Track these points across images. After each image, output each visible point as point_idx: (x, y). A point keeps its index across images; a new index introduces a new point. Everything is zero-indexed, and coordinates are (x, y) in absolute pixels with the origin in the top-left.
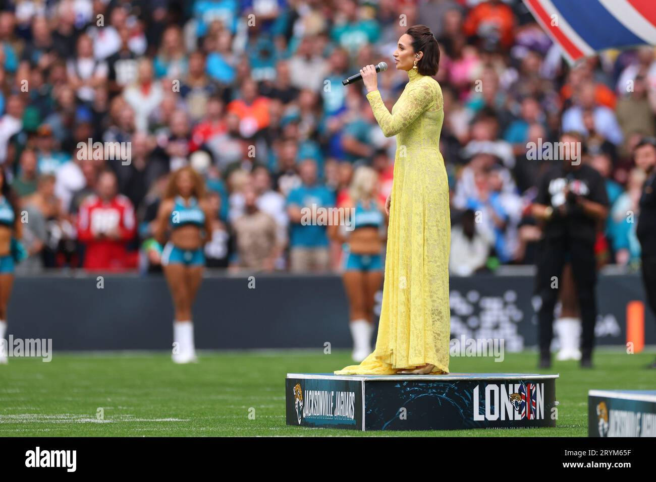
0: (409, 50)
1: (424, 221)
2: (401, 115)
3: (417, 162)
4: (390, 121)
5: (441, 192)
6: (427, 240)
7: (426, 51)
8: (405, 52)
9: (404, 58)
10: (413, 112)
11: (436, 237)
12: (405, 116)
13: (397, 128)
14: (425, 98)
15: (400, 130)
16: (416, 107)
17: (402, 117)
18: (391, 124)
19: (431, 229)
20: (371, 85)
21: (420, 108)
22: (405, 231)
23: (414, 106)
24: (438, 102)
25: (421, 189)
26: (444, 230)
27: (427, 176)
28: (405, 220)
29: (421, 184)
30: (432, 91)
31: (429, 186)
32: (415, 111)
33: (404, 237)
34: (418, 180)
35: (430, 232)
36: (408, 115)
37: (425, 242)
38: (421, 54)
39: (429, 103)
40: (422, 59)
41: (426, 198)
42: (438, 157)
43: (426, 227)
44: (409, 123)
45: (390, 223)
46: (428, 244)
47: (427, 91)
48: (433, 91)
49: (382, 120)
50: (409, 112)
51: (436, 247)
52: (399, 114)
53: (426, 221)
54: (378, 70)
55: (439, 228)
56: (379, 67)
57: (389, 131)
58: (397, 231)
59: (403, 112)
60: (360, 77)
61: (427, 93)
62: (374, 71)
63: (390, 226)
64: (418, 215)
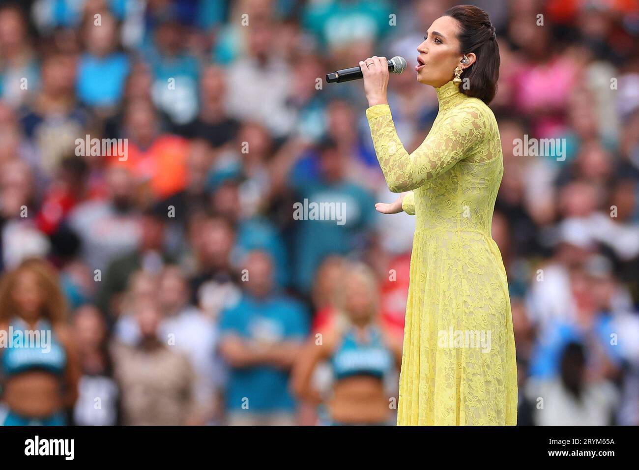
0: (451, 45)
1: (459, 365)
2: (427, 156)
3: (448, 255)
4: (407, 164)
5: (493, 312)
6: (465, 401)
7: (482, 55)
8: (443, 48)
9: (439, 59)
10: (448, 155)
11: (481, 394)
12: (435, 159)
13: (417, 178)
14: (471, 134)
15: (421, 183)
16: (454, 148)
17: (430, 161)
18: (408, 169)
19: (471, 380)
20: (377, 93)
21: (460, 151)
22: (427, 383)
23: (451, 145)
24: (491, 147)
25: (454, 305)
26: (499, 381)
27: (464, 281)
28: (428, 362)
29: (453, 297)
30: (484, 123)
31: (469, 301)
32: (452, 154)
33: (425, 393)
34: (449, 289)
35: (470, 386)
36: (440, 159)
37: (462, 402)
38: (471, 59)
39: (476, 145)
40: (472, 66)
41: (464, 323)
42: (487, 247)
43: (463, 376)
44: (438, 174)
45: (404, 367)
46: (467, 407)
47: (477, 121)
48: (486, 123)
49: (393, 158)
50: (442, 155)
51: (481, 412)
52: (425, 154)
53: (464, 365)
54: (391, 68)
55: (489, 378)
56: (394, 64)
57: (401, 181)
58: (415, 382)
59: (432, 152)
60: (359, 75)
61: (477, 127)
62: (385, 69)
63: (403, 373)
64: (446, 353)
